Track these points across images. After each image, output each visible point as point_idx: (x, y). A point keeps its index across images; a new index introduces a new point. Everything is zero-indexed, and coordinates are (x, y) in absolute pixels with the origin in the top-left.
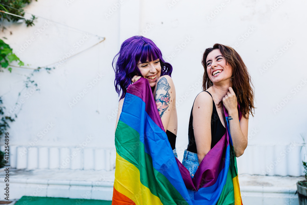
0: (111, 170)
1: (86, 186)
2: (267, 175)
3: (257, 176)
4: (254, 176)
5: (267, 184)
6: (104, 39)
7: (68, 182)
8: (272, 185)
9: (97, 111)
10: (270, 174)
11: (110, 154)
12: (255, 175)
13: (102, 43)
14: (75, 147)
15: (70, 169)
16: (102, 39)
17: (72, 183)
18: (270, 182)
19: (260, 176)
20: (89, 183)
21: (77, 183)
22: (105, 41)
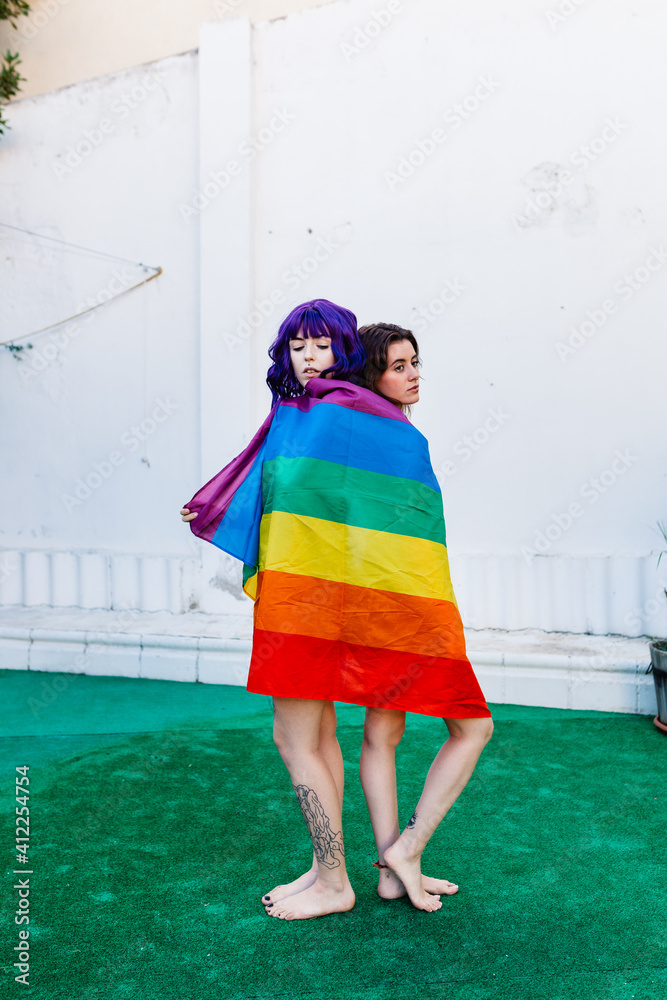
0: (184, 612)
1: (125, 645)
2: (589, 634)
3: (564, 636)
4: (553, 635)
5: (584, 651)
6: (159, 271)
7: (80, 635)
8: (595, 653)
9: (143, 461)
10: (595, 632)
11: (181, 569)
12: (557, 632)
13: (154, 281)
14: (90, 552)
15: (79, 607)
16: (154, 273)
17: (91, 637)
18: (591, 647)
19: (570, 636)
20: (134, 638)
21: (102, 636)
22: (160, 277)
